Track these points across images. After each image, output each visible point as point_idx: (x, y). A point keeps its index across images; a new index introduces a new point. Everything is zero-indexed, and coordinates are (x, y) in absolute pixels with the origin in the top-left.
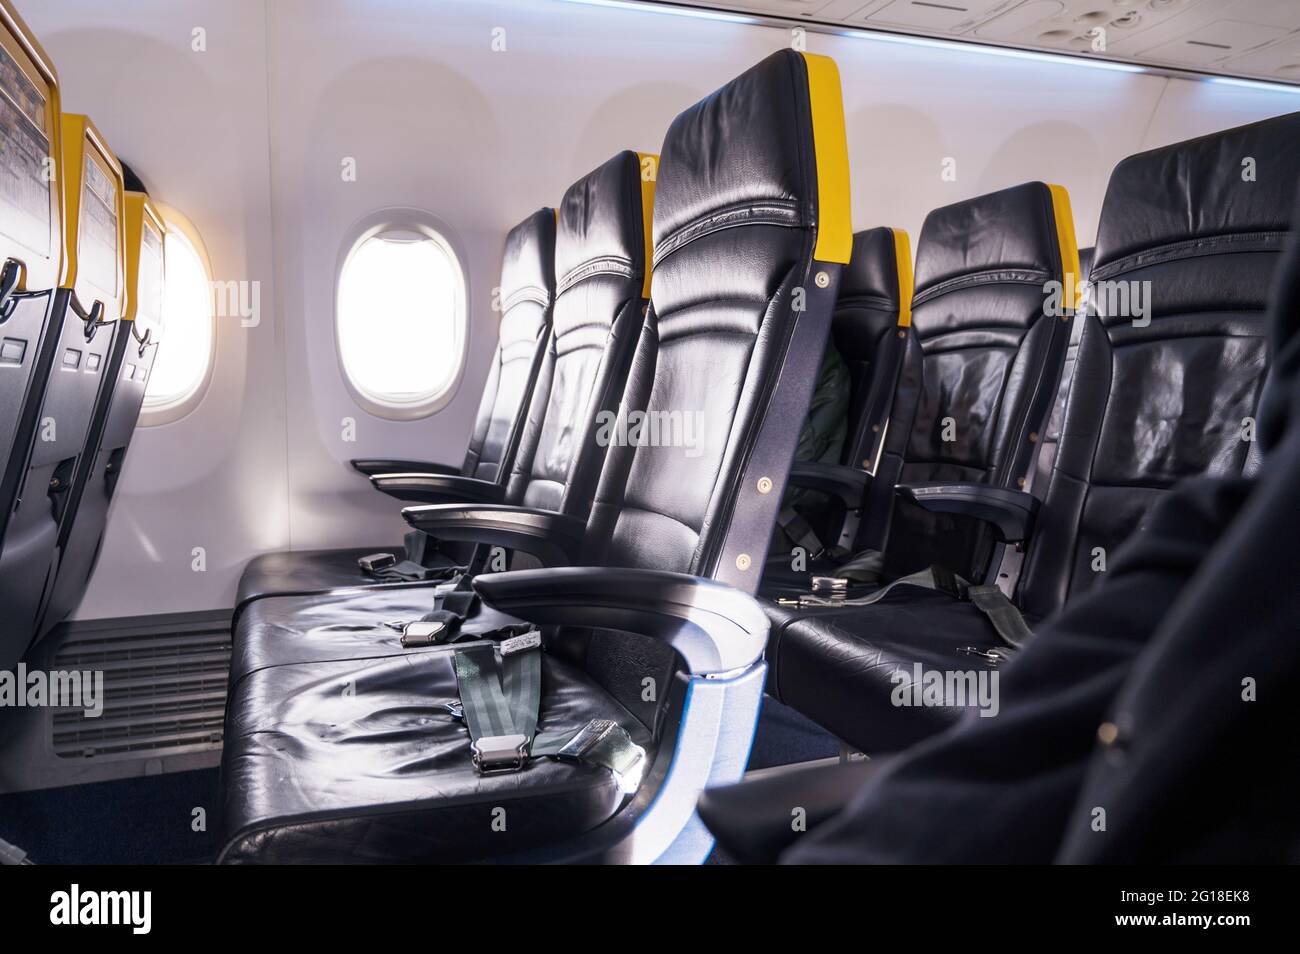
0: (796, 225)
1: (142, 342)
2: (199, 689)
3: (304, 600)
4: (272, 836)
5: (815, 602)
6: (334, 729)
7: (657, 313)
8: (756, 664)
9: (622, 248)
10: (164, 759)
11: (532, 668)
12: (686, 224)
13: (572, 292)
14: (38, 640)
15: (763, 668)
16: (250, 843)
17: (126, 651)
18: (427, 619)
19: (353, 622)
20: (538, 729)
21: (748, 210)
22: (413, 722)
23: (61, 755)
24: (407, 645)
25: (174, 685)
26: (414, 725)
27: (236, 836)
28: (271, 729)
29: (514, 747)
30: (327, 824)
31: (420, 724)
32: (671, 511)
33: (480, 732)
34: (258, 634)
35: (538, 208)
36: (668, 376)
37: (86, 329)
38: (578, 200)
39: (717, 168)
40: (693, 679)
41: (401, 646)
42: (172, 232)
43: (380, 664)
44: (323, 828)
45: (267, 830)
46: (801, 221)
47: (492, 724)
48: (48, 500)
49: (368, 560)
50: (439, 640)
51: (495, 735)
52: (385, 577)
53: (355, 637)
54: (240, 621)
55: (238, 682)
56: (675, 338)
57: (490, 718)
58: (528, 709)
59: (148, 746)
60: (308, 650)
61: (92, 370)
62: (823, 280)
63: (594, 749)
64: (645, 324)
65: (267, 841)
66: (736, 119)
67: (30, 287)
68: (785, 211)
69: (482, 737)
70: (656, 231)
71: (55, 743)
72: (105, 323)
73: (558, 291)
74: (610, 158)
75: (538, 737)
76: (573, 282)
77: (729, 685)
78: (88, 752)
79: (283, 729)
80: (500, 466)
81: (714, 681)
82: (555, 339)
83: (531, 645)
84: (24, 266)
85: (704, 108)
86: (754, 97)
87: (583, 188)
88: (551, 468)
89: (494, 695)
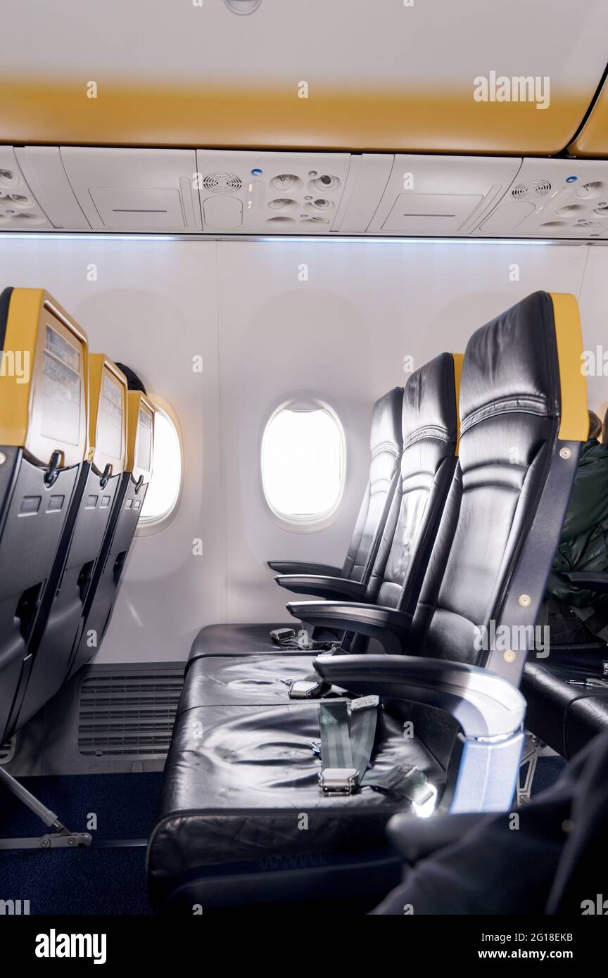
0: (546, 415)
1: (137, 484)
2: (167, 716)
3: (230, 660)
4: (185, 822)
5: (598, 684)
6: (233, 753)
7: (462, 468)
8: (517, 732)
9: (441, 420)
10: (143, 762)
11: (370, 721)
12: (479, 408)
13: (412, 448)
14: (69, 677)
15: (521, 736)
16: (172, 825)
17: (123, 686)
18: (308, 680)
19: (258, 678)
20: (370, 766)
21: (516, 402)
22: (286, 753)
23: (83, 753)
24: (292, 697)
25: (152, 711)
26: (286, 755)
27: (163, 818)
28: (194, 749)
29: (345, 777)
30: (219, 818)
31: (290, 755)
32: (467, 613)
33: (329, 764)
34: (198, 683)
35: (393, 387)
36: (468, 516)
37: (101, 482)
38: (415, 385)
39: (496, 371)
40: (468, 740)
41: (288, 697)
42: (158, 411)
43: (270, 710)
44: (216, 820)
45: (182, 817)
46: (548, 412)
47: (338, 760)
48: (78, 587)
49: (277, 632)
50: (313, 695)
51: (339, 767)
52: (287, 646)
53: (258, 688)
54: (189, 671)
55: (181, 714)
56: (472, 487)
57: (338, 755)
58: (364, 750)
59: (134, 752)
60: (227, 697)
61: (105, 507)
62: (567, 454)
63: (400, 785)
64: (455, 476)
65: (182, 824)
66: (507, 339)
67: (66, 464)
68: (538, 405)
69: (329, 768)
70: (462, 410)
71: (79, 744)
72: (113, 476)
73: (404, 447)
74: (433, 358)
75: (368, 772)
76: (413, 441)
77: (494, 747)
78: (98, 753)
79: (203, 751)
80: (365, 569)
81: (483, 743)
82: (402, 481)
83: (371, 704)
84: (62, 453)
85: (488, 329)
86: (517, 324)
87: (418, 376)
88: (396, 574)
89: (343, 738)
